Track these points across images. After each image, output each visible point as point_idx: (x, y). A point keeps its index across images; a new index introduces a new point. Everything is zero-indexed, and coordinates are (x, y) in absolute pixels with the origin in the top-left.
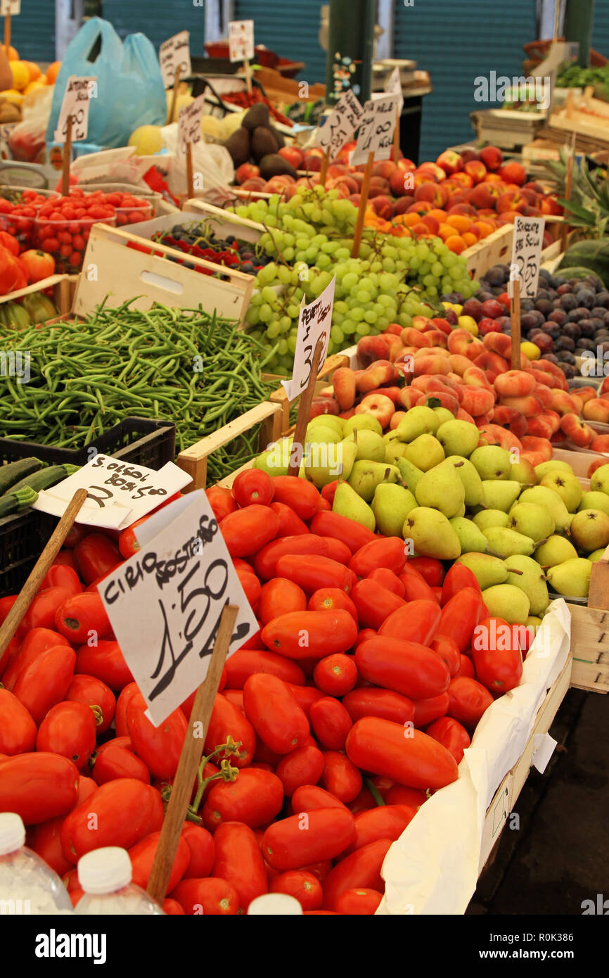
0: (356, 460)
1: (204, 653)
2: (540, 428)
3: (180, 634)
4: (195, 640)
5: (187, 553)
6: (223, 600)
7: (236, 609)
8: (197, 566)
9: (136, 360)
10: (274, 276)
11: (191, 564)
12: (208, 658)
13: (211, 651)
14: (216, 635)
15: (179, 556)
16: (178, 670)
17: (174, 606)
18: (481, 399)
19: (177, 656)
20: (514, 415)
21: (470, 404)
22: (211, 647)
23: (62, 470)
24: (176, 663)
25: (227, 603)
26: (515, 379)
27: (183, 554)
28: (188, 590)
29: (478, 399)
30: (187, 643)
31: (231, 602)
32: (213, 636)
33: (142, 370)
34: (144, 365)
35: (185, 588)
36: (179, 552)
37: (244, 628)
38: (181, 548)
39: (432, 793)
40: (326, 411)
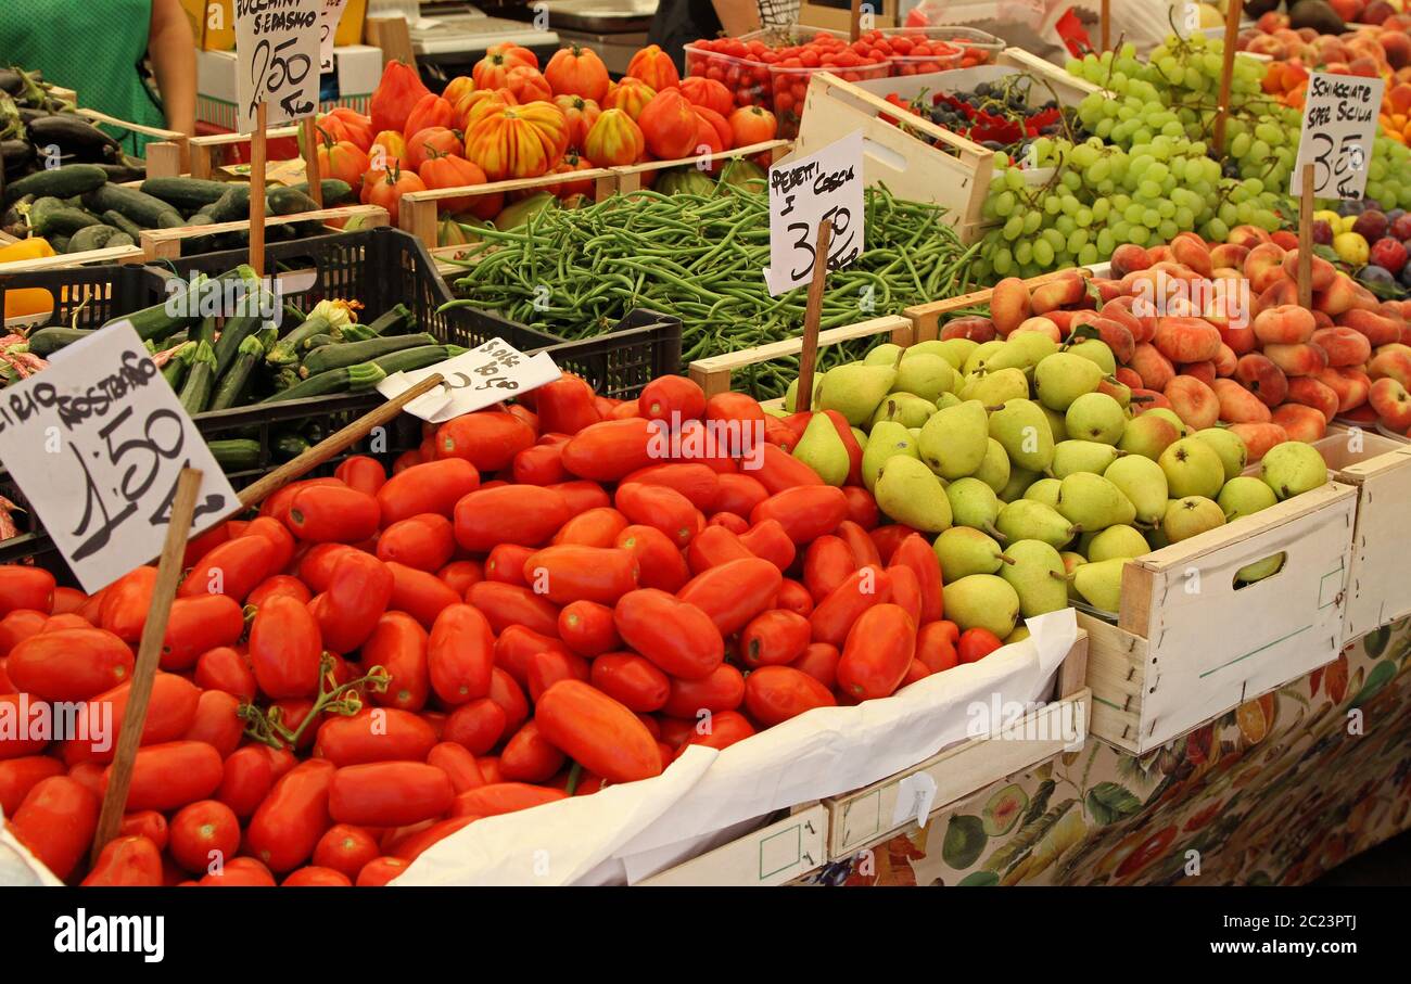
0: (892, 391)
1: (157, 519)
2: (1314, 394)
3: (115, 490)
4: (140, 502)
5: (107, 392)
6: (179, 461)
7: (200, 475)
8: (128, 412)
9: (729, 243)
10: (1046, 155)
11: (117, 407)
12: (163, 528)
13: (167, 520)
14: (174, 501)
15: (93, 394)
16: (115, 532)
17: (96, 454)
18: (1191, 338)
19: (111, 517)
20: (1264, 368)
21: (1173, 343)
22: (166, 514)
23: (443, 351)
24: (110, 525)
25: (187, 465)
26: (1279, 317)
27: (98, 393)
28: (118, 438)
29: (1187, 337)
30: (128, 503)
31: (193, 465)
32: (168, 502)
33: (731, 258)
34: (736, 252)
35: (113, 435)
36: (92, 390)
37: (216, 502)
38: (95, 385)
39: (608, 784)
40: (969, 334)
